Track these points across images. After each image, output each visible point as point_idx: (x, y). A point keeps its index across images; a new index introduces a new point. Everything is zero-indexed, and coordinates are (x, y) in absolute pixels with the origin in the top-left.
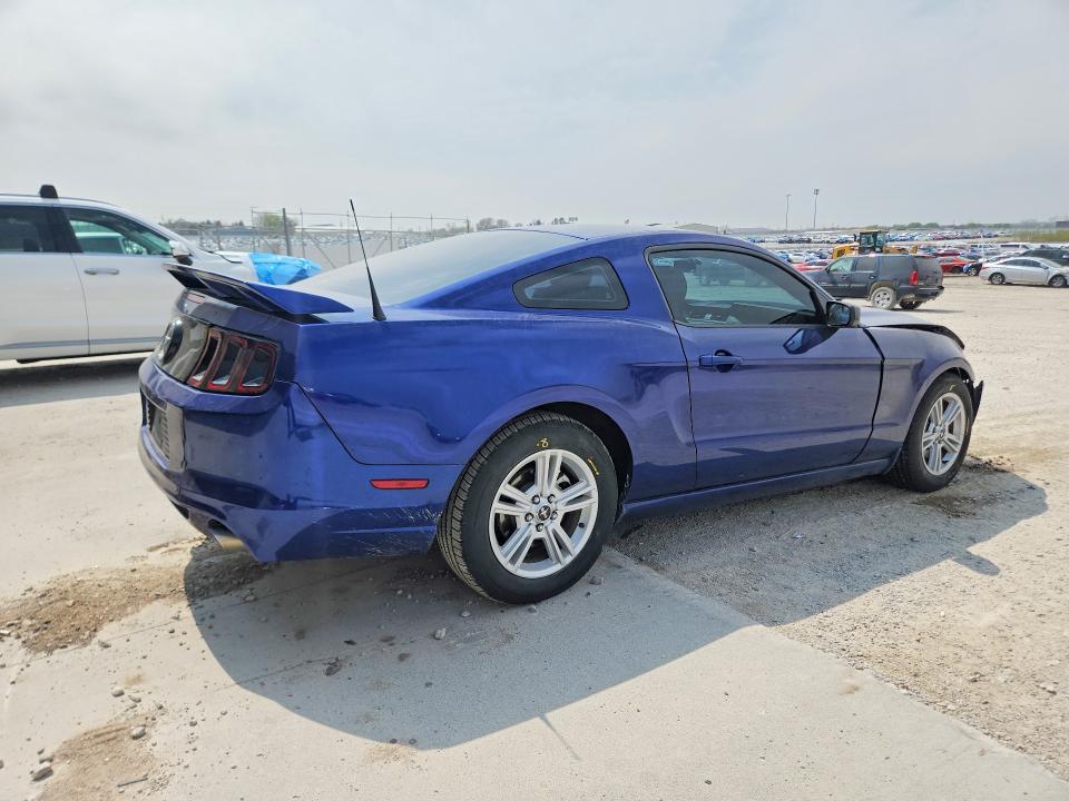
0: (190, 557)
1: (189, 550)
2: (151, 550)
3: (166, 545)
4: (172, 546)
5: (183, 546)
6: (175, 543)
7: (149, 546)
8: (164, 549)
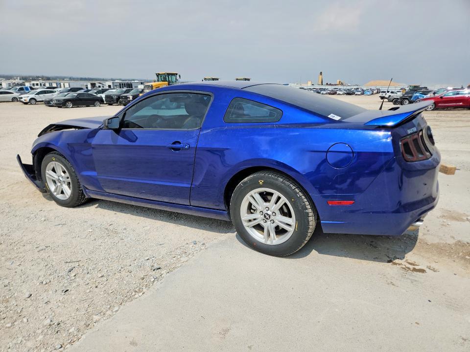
0: (406, 255)
1: (404, 260)
2: (423, 271)
3: (415, 270)
4: (411, 267)
5: (406, 264)
6: (409, 268)
7: (424, 274)
8: (417, 267)
